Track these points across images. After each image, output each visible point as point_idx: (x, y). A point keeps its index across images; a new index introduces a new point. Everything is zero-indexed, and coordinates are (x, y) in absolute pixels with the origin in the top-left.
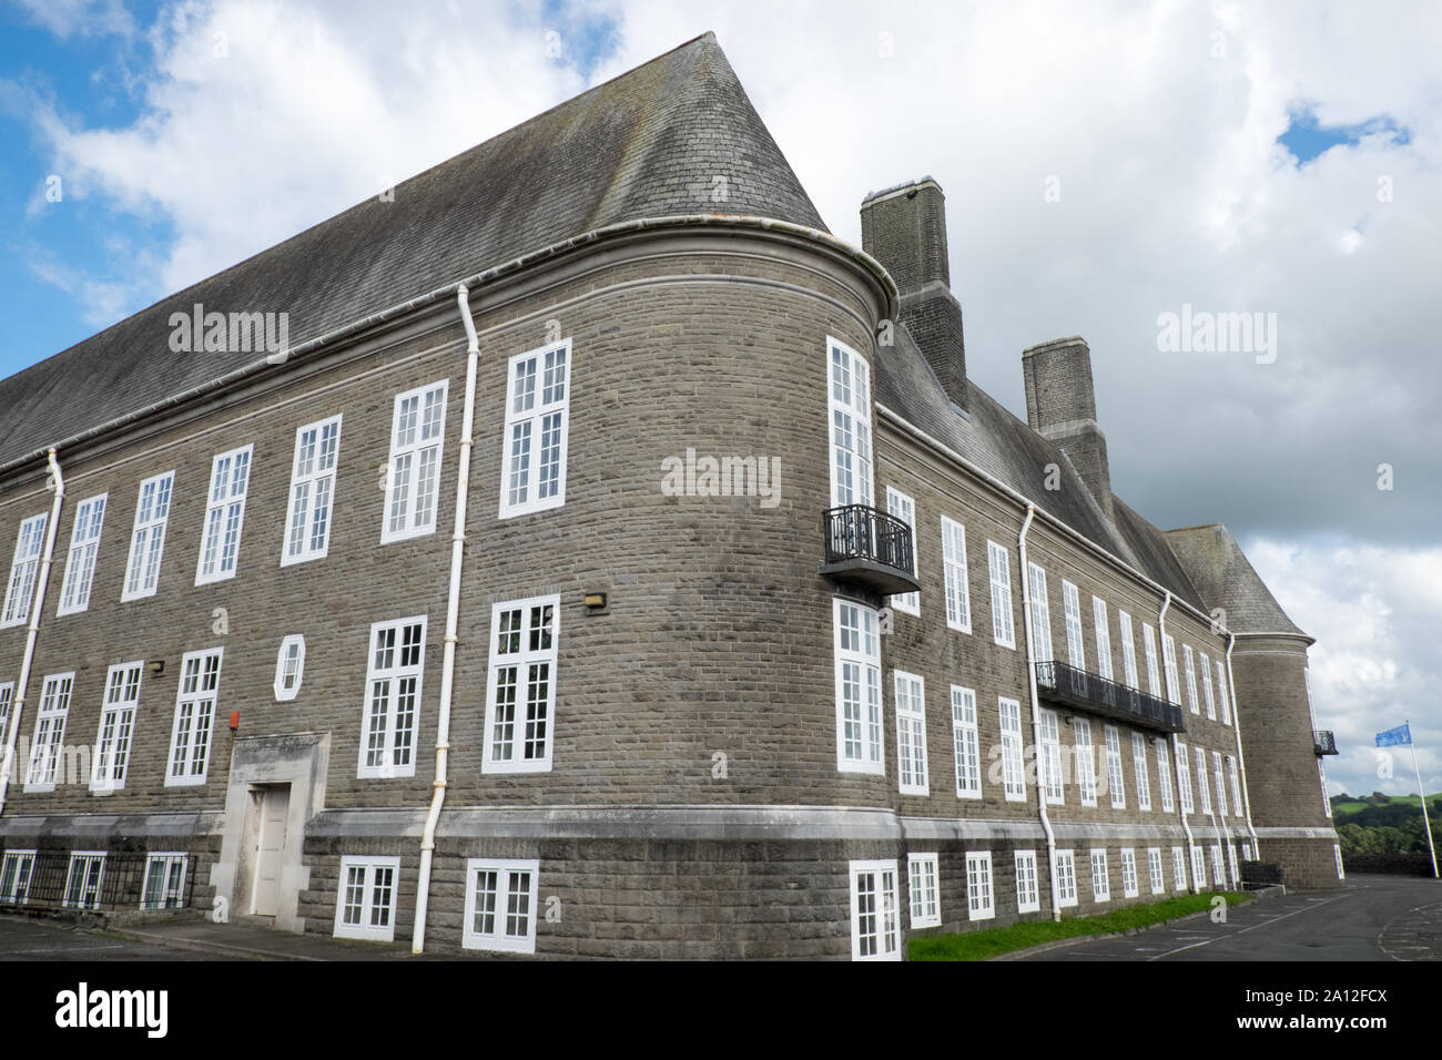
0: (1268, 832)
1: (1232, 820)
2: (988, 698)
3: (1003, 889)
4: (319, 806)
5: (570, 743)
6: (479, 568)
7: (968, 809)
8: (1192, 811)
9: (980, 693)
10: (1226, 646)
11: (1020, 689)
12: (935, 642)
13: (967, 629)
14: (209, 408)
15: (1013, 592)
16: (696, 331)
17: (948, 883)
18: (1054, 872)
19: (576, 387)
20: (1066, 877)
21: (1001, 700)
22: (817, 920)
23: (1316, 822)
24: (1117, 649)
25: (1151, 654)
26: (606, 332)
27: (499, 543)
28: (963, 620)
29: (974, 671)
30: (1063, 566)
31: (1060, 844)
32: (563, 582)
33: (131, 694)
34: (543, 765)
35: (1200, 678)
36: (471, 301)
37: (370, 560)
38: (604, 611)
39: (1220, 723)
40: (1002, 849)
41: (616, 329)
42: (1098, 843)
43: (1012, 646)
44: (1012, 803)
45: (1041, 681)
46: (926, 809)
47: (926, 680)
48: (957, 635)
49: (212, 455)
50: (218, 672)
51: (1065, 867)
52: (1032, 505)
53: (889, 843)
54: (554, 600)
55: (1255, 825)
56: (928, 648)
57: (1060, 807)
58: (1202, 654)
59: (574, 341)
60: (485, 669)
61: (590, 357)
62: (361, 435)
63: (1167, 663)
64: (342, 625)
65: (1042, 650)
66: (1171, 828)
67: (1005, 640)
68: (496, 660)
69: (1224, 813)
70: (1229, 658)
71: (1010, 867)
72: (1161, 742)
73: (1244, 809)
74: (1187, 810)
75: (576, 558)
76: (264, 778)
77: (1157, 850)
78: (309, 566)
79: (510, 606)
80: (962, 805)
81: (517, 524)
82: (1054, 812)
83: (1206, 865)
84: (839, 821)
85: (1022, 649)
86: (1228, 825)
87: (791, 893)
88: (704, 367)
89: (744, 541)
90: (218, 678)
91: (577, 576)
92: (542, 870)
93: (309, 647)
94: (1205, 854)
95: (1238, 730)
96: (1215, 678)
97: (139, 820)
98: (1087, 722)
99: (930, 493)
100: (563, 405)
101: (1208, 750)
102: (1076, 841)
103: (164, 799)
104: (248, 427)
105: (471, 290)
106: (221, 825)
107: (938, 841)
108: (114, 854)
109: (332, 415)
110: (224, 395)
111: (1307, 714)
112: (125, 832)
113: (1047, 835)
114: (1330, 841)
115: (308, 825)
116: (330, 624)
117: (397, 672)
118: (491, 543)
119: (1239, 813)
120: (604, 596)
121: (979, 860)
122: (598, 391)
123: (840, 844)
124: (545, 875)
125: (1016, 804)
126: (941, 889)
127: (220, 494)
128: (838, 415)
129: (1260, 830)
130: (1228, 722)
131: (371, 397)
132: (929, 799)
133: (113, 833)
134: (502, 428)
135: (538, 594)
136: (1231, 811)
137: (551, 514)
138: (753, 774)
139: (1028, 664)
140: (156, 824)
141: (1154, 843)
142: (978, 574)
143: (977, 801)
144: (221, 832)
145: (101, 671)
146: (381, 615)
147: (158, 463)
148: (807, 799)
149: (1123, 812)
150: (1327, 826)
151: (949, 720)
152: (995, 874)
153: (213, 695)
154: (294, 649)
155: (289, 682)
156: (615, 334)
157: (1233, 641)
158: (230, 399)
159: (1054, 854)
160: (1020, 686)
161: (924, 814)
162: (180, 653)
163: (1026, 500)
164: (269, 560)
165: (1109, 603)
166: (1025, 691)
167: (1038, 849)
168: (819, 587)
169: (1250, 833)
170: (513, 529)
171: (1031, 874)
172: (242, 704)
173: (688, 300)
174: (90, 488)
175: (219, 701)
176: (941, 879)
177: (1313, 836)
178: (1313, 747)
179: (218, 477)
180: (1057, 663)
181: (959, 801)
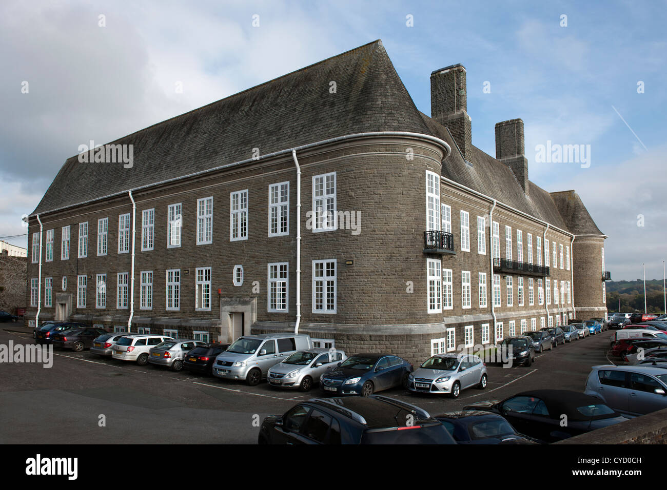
0: (579, 309)
1: (566, 305)
2: (475, 274)
3: (477, 337)
4: (255, 319)
5: (342, 306)
6: (306, 248)
7: (466, 312)
8: (550, 303)
9: (472, 273)
10: (571, 240)
11: (487, 269)
12: (457, 257)
13: (469, 250)
14: (193, 181)
15: (486, 234)
16: (381, 172)
17: (458, 337)
18: (496, 330)
19: (338, 190)
20: (500, 331)
21: (480, 273)
22: (421, 357)
23: (599, 305)
24: (525, 248)
25: (539, 248)
26: (349, 171)
27: (313, 241)
28: (467, 248)
29: (470, 265)
30: (506, 220)
31: (498, 321)
32: (337, 256)
33: (177, 280)
34: (333, 312)
35: (558, 254)
36: (297, 154)
37: (265, 242)
38: (352, 266)
39: (565, 270)
40: (477, 325)
41: (353, 170)
42: (512, 319)
43: (485, 253)
44: (482, 309)
45: (495, 265)
46: (452, 314)
47: (453, 271)
48: (465, 253)
49: (196, 199)
50: (211, 275)
51: (500, 328)
52: (495, 201)
53: (443, 333)
54: (335, 261)
55: (575, 306)
56: (454, 259)
57: (499, 308)
58: (560, 245)
59: (337, 173)
60: (311, 281)
61: (343, 180)
62: (256, 198)
63: (546, 250)
64: (256, 263)
65: (496, 254)
66: (542, 311)
67: (482, 252)
68: (315, 279)
69: (563, 303)
70: (572, 245)
71: (480, 330)
72: (540, 280)
73: (572, 300)
74: (548, 303)
75: (342, 248)
76: (234, 310)
77: (535, 319)
78: (241, 242)
79: (319, 262)
80: (464, 311)
81: (319, 235)
82: (497, 310)
83: (553, 322)
84: (428, 328)
85: (488, 254)
86: (564, 307)
87: (414, 349)
88: (384, 185)
89: (398, 243)
90: (211, 277)
91: (342, 254)
92: (335, 343)
93: (245, 269)
94: (553, 318)
95: (572, 272)
96: (565, 253)
97: (187, 320)
98: (511, 277)
99: (457, 203)
100: (334, 196)
101: (559, 281)
102: (504, 319)
103: (195, 314)
104: (210, 190)
105: (297, 151)
106: (220, 324)
107: (455, 324)
108: (181, 331)
109: (244, 189)
110: (199, 178)
111: (600, 265)
112: (184, 324)
113: (493, 317)
114: (604, 312)
115: (252, 326)
116: (252, 262)
117: (279, 280)
118: (310, 241)
119: (569, 302)
120: (352, 261)
121: (469, 328)
122: (347, 192)
123: (428, 335)
124: (336, 344)
125: (483, 308)
126: (456, 339)
127: (202, 213)
128: (429, 197)
129: (577, 308)
130: (568, 269)
131: (259, 184)
132: (453, 310)
133: (179, 324)
134: (311, 201)
135: (329, 259)
136: (566, 302)
137: (332, 233)
138: (402, 315)
139: (490, 259)
140: (193, 322)
141: (534, 316)
142: (473, 230)
143: (470, 309)
144: (220, 326)
145: (163, 271)
146: (271, 261)
147: (174, 200)
148: (418, 322)
149: (523, 307)
150: (603, 306)
151: (461, 283)
152: (474, 333)
153: (209, 283)
154: (239, 270)
155: (239, 280)
156: (352, 172)
157: (574, 238)
158: (201, 179)
159: (496, 324)
160: (487, 268)
161: (451, 315)
162: (194, 267)
163: (493, 199)
164: (225, 239)
165: (523, 231)
166: (489, 269)
167: (490, 323)
168: (423, 257)
169: (573, 309)
170: (318, 236)
171: (487, 332)
172: (221, 286)
173: (378, 161)
174: (147, 206)
175: (212, 285)
176: (456, 336)
177: (597, 310)
178: (601, 277)
179: (200, 207)
180: (501, 259)
181: (463, 310)
